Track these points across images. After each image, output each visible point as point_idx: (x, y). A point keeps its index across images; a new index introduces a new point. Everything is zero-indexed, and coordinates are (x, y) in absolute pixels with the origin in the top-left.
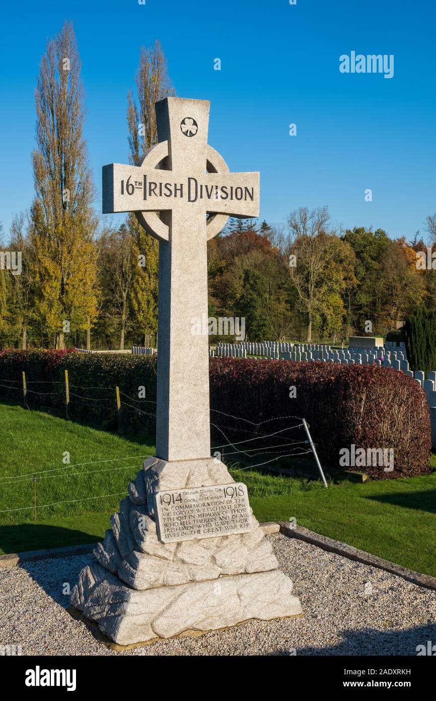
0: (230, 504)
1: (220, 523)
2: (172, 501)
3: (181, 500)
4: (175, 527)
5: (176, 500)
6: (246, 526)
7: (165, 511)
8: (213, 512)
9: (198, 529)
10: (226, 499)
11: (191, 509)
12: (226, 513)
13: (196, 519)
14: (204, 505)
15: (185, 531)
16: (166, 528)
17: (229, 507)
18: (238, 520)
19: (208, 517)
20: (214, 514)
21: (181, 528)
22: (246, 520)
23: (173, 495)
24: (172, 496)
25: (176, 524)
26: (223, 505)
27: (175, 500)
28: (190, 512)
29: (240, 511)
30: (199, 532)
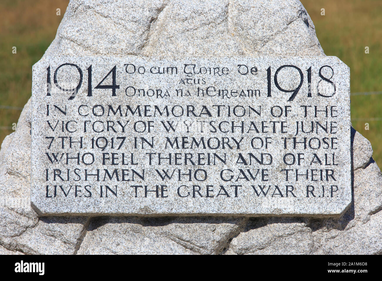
0: (283, 118)
1: (236, 173)
2: (85, 86)
3: (114, 87)
4: (82, 167)
5: (99, 87)
6: (327, 193)
7: (56, 117)
8: (220, 135)
9: (160, 182)
10: (270, 102)
11: (146, 119)
12: (265, 143)
13: (156, 149)
14: (190, 111)
15: (113, 183)
16: (52, 167)
17: (278, 126)
18: (302, 171)
19: (200, 149)
20: (222, 143)
21: (102, 173)
22: (330, 175)
23: (90, 69)
24: (85, 74)
25: (88, 159)
26: (258, 120)
27: (94, 84)
28: (140, 127)
29: (315, 144)
30: (160, 191)
